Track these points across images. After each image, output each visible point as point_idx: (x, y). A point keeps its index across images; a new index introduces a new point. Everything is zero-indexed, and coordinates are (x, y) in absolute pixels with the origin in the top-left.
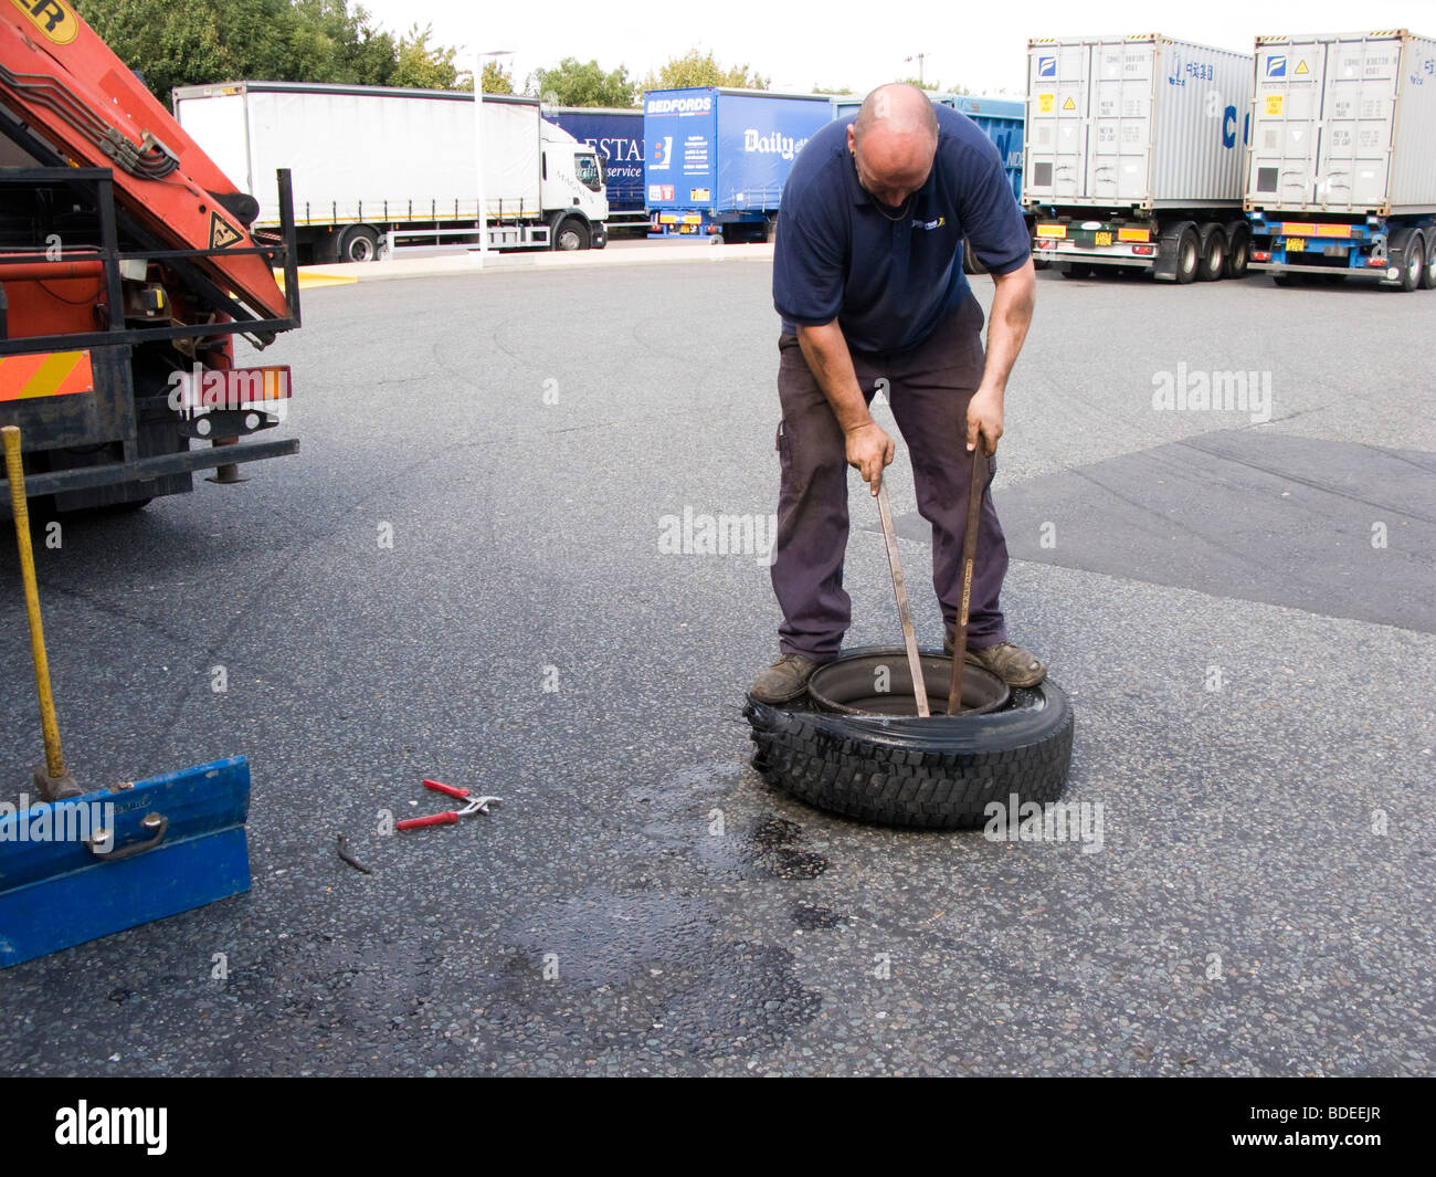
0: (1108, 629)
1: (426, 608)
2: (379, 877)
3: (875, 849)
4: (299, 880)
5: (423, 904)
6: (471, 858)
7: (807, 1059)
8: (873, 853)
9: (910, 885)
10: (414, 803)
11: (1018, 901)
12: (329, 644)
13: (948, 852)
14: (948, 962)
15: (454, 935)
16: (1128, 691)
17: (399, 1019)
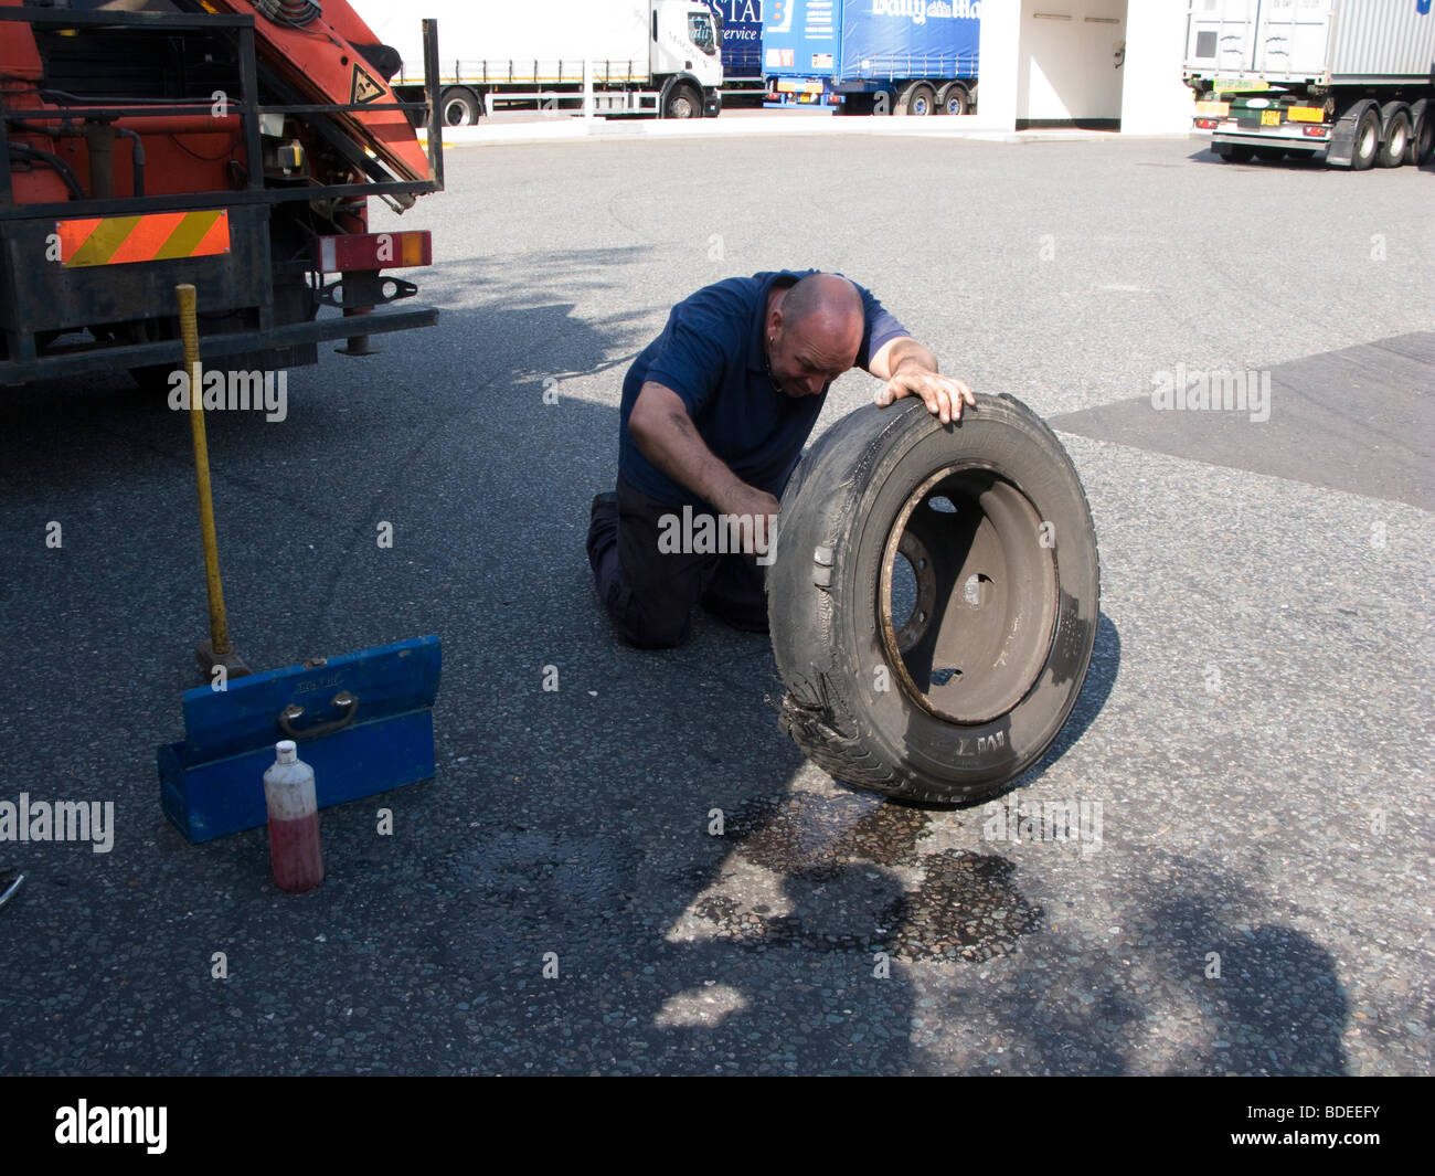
0: (1314, 542)
1: (579, 492)
2: (568, 767)
3: (1088, 759)
4: (483, 769)
5: (617, 797)
6: (662, 752)
7: (1040, 971)
8: (1085, 764)
9: (1129, 797)
10: (594, 693)
11: (1246, 820)
12: (480, 527)
13: (1165, 766)
14: (1180, 879)
15: (655, 831)
16: (1341, 606)
17: (608, 914)
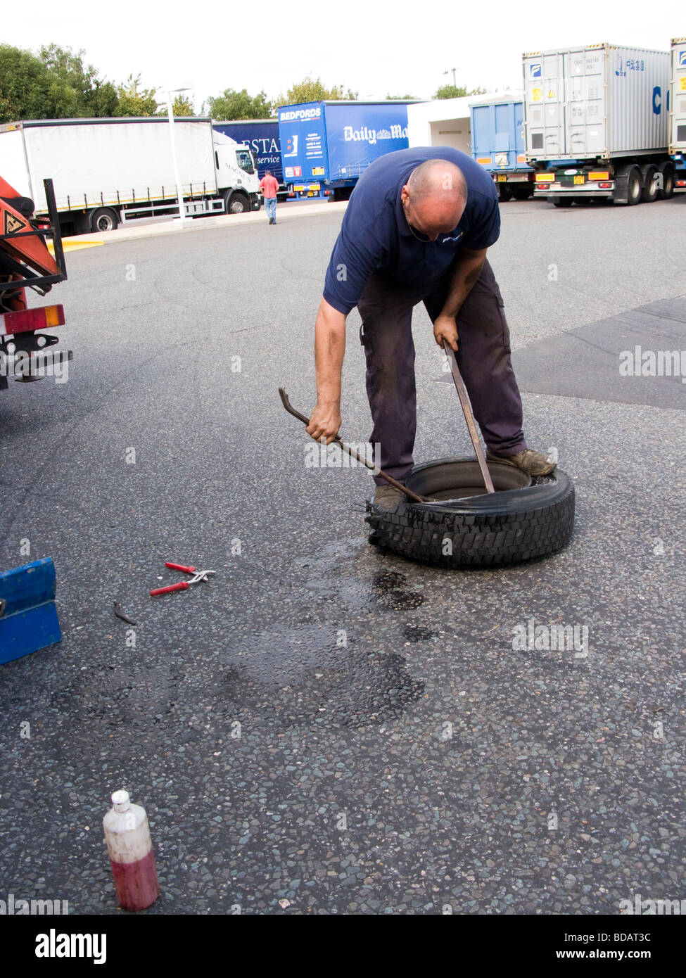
0: (595, 435)
1: (160, 452)
2: (142, 626)
3: (453, 587)
4: (91, 632)
5: (170, 642)
6: (198, 610)
7: (417, 725)
8: (451, 590)
9: (476, 609)
10: (161, 578)
11: (546, 615)
12: (101, 480)
13: (499, 586)
14: (503, 657)
15: (190, 661)
16: (609, 474)
17: (159, 716)
